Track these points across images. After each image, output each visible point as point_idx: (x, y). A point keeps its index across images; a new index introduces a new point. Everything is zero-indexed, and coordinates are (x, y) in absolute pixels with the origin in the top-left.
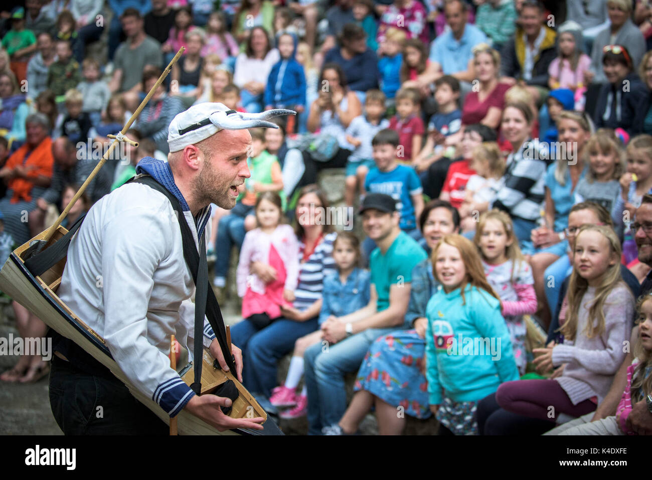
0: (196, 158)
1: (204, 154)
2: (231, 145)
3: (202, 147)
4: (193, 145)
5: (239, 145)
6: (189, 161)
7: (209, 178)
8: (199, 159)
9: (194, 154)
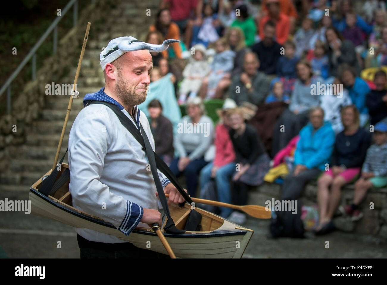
0: (113, 72)
1: (117, 68)
2: (133, 61)
3: (116, 64)
4: (111, 63)
5: (138, 61)
6: (108, 74)
7: (122, 84)
8: (115, 72)
9: (112, 69)
